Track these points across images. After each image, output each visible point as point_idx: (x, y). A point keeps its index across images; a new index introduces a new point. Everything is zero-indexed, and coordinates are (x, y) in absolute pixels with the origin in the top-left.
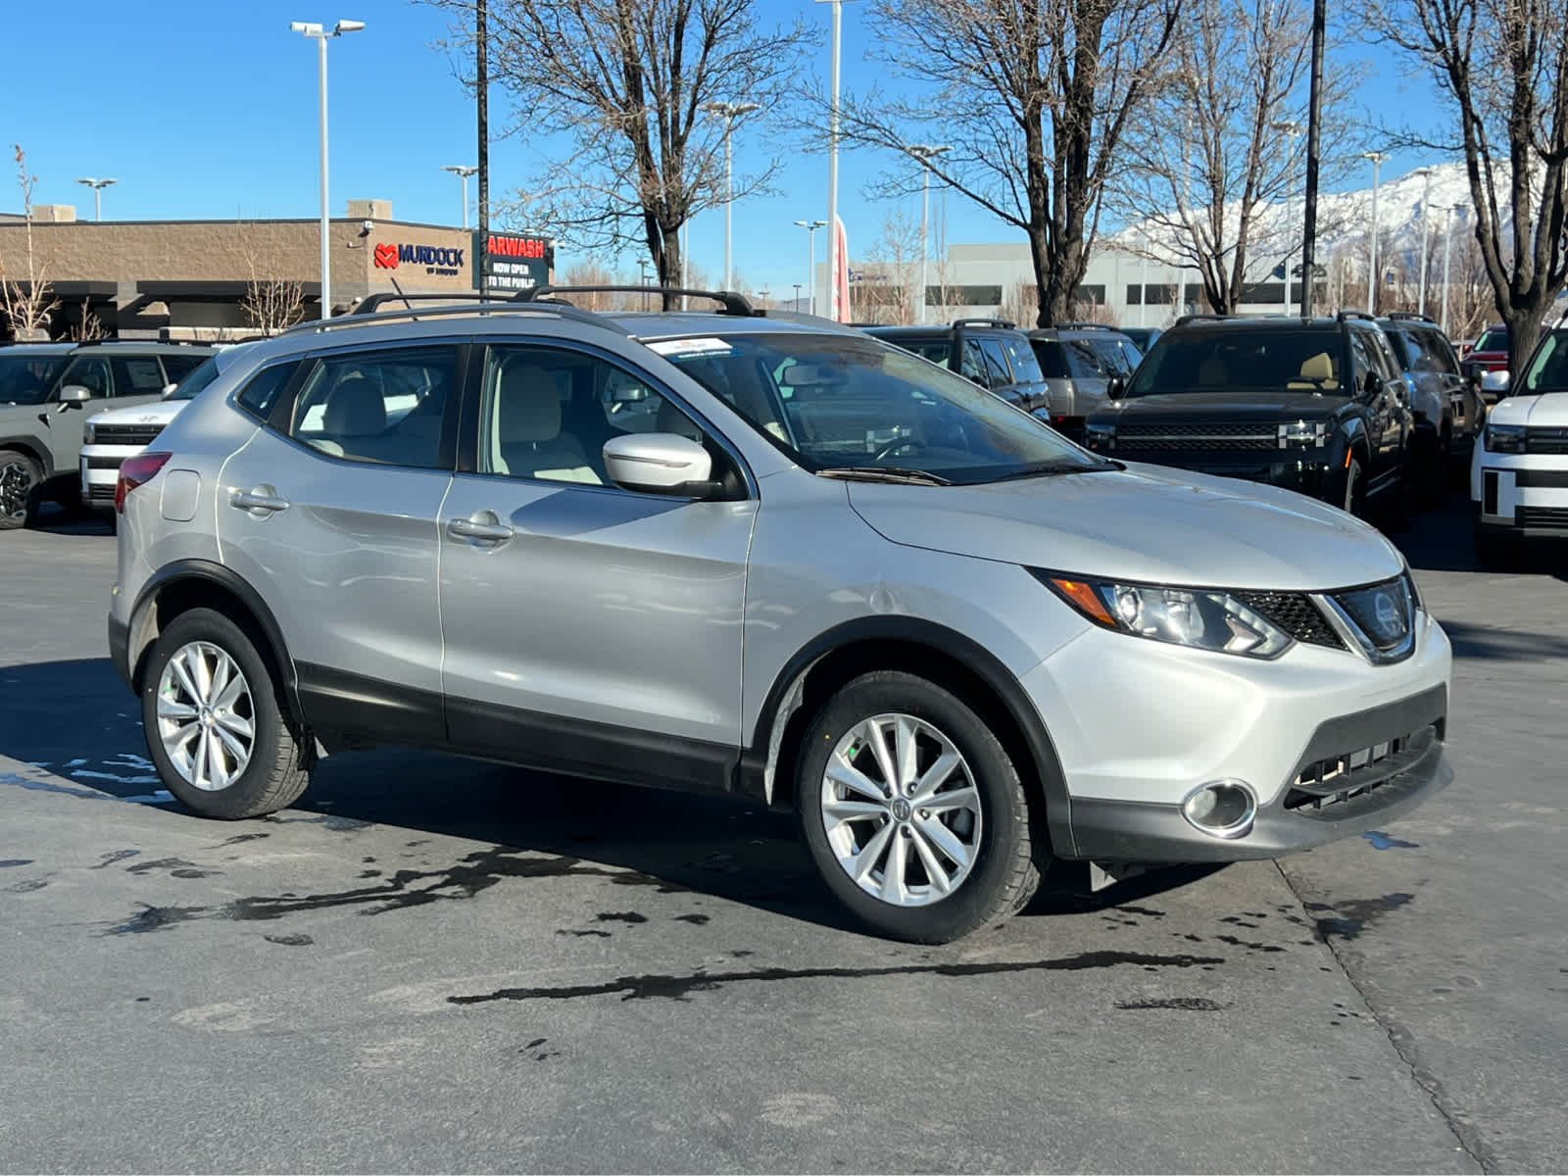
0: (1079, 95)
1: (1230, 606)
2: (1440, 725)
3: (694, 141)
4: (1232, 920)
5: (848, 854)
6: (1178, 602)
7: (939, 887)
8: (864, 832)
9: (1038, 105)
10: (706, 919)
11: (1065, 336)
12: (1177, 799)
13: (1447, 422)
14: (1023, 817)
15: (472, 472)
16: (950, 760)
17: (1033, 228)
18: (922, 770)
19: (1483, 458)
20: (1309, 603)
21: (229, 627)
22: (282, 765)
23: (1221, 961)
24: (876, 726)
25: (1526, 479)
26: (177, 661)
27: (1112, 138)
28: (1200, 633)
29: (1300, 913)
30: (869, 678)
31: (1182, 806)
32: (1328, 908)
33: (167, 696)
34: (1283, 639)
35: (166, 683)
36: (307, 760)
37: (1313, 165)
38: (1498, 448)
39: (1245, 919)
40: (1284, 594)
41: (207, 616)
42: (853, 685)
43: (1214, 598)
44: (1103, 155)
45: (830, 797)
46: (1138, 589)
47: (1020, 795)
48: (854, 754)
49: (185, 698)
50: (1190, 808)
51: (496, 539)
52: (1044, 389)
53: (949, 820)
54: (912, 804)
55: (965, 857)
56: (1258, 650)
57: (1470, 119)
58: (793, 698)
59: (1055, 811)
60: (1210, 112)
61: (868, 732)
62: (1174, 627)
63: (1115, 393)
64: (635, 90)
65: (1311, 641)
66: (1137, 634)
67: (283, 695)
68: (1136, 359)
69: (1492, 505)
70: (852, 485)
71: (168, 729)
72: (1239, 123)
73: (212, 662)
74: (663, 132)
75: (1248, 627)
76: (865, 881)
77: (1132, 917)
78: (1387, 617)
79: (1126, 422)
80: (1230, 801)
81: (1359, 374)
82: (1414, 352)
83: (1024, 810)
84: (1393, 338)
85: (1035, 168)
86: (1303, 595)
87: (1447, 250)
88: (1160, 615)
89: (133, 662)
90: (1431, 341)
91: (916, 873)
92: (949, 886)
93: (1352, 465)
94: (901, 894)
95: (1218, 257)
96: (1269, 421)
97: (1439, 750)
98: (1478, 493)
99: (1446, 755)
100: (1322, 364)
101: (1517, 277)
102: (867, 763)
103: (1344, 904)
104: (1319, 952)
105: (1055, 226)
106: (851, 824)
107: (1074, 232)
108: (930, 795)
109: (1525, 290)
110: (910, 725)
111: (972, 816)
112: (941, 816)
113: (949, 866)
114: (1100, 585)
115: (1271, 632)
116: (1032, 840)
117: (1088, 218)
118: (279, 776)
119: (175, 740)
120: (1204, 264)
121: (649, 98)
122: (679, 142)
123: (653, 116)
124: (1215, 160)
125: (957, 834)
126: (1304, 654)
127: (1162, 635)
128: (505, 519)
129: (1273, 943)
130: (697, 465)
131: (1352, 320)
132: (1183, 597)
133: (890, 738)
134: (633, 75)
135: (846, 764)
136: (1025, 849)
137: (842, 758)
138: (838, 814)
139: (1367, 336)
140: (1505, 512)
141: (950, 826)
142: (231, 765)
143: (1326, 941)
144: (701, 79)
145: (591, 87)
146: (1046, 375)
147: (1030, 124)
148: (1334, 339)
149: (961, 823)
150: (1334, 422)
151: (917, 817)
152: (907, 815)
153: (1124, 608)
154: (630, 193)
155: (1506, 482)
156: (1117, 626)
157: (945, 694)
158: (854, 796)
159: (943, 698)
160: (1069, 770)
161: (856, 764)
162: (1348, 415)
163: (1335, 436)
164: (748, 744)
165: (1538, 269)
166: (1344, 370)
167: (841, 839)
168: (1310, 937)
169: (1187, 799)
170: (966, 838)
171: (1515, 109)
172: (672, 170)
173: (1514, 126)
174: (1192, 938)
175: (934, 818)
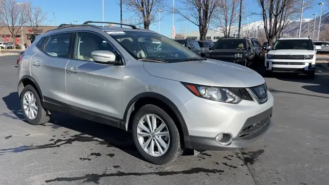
0: (207, 6)
1: (227, 91)
2: (271, 115)
3: (151, 13)
4: (226, 157)
5: (142, 143)
6: (215, 90)
7: (160, 152)
8: (146, 139)
9: (200, 7)
10: (113, 155)
11: (203, 41)
12: (214, 136)
13: (259, 54)
14: (179, 139)
15: (72, 58)
16: (163, 125)
17: (200, 26)
18: (157, 127)
19: (267, 60)
20: (245, 90)
21: (33, 89)
22: (43, 115)
23: (223, 171)
24: (148, 116)
25: (274, 63)
26: (26, 95)
27: (211, 13)
28: (220, 98)
29: (240, 155)
30: (147, 105)
31: (215, 138)
32: (246, 154)
33: (25, 101)
34: (239, 99)
35: (24, 99)
36: (48, 115)
37: (240, 17)
38: (269, 58)
39: (229, 157)
40: (240, 89)
41: (29, 86)
42: (143, 107)
43: (224, 89)
44: (210, 15)
45: (139, 131)
46: (206, 87)
47: (178, 134)
48: (144, 122)
49: (27, 102)
50: (217, 138)
51: (76, 73)
52: (200, 49)
53: (163, 138)
54: (155, 134)
55: (166, 146)
56: (234, 102)
57: (264, 10)
58: (132, 108)
59: (185, 138)
60: (226, 10)
61: (146, 117)
62: (214, 96)
63: (210, 49)
64: (143, 6)
65: (245, 99)
66: (206, 98)
67: (41, 102)
68: (213, 44)
69: (268, 67)
70: (145, 63)
71: (25, 107)
72: (230, 11)
73: (31, 94)
74: (147, 11)
75: (232, 96)
76: (146, 150)
77: (204, 156)
78: (262, 92)
79: (211, 54)
80: (226, 137)
81: (248, 47)
82: (255, 44)
83: (179, 137)
84: (252, 42)
85: (200, 17)
86: (244, 89)
87: (257, 33)
88: (211, 93)
89: (19, 94)
90: (257, 42)
91: (156, 149)
92: (163, 153)
93: (246, 60)
94: (153, 154)
95: (226, 31)
96: (234, 54)
97: (270, 120)
98: (266, 65)
99: (271, 121)
100: (242, 45)
101: (270, 34)
102: (146, 124)
103: (250, 153)
104: (245, 168)
105: (203, 25)
106: (144, 137)
107: (205, 26)
108: (159, 132)
109: (271, 35)
110: (155, 116)
111: (168, 138)
112: (162, 137)
113: (163, 149)
114: (197, 86)
115: (237, 97)
116: (181, 144)
117: (208, 24)
118: (42, 117)
119: (26, 109)
120: (224, 32)
121: (145, 6)
122: (149, 13)
123: (145, 9)
124: (226, 17)
125: (165, 141)
126: (244, 102)
127: (211, 98)
128: (77, 69)
129: (235, 165)
130: (112, 57)
131: (246, 39)
132: (217, 89)
133: (151, 119)
134: (142, 3)
135: (142, 124)
136: (179, 146)
137: (141, 123)
138: (140, 135)
139: (248, 41)
140: (270, 68)
141: (163, 139)
142: (35, 115)
143: (246, 164)
144: (152, 4)
145: (137, 5)
146: (200, 47)
147: (199, 10)
148: (244, 41)
149: (166, 139)
150: (243, 54)
151: (156, 137)
152: (154, 136)
153: (203, 92)
154: (142, 20)
155: (270, 63)
156: (201, 96)
157: (162, 110)
158: (144, 131)
159: (162, 111)
160: (189, 129)
161: (144, 124)
162: (246, 53)
163: (244, 56)
164: (122, 118)
165: (273, 32)
166: (245, 46)
167: (141, 140)
168: (243, 163)
169: (216, 136)
170: (167, 142)
171: (271, 8)
172: (148, 17)
173: (270, 11)
174: (217, 163)
175: (160, 137)
